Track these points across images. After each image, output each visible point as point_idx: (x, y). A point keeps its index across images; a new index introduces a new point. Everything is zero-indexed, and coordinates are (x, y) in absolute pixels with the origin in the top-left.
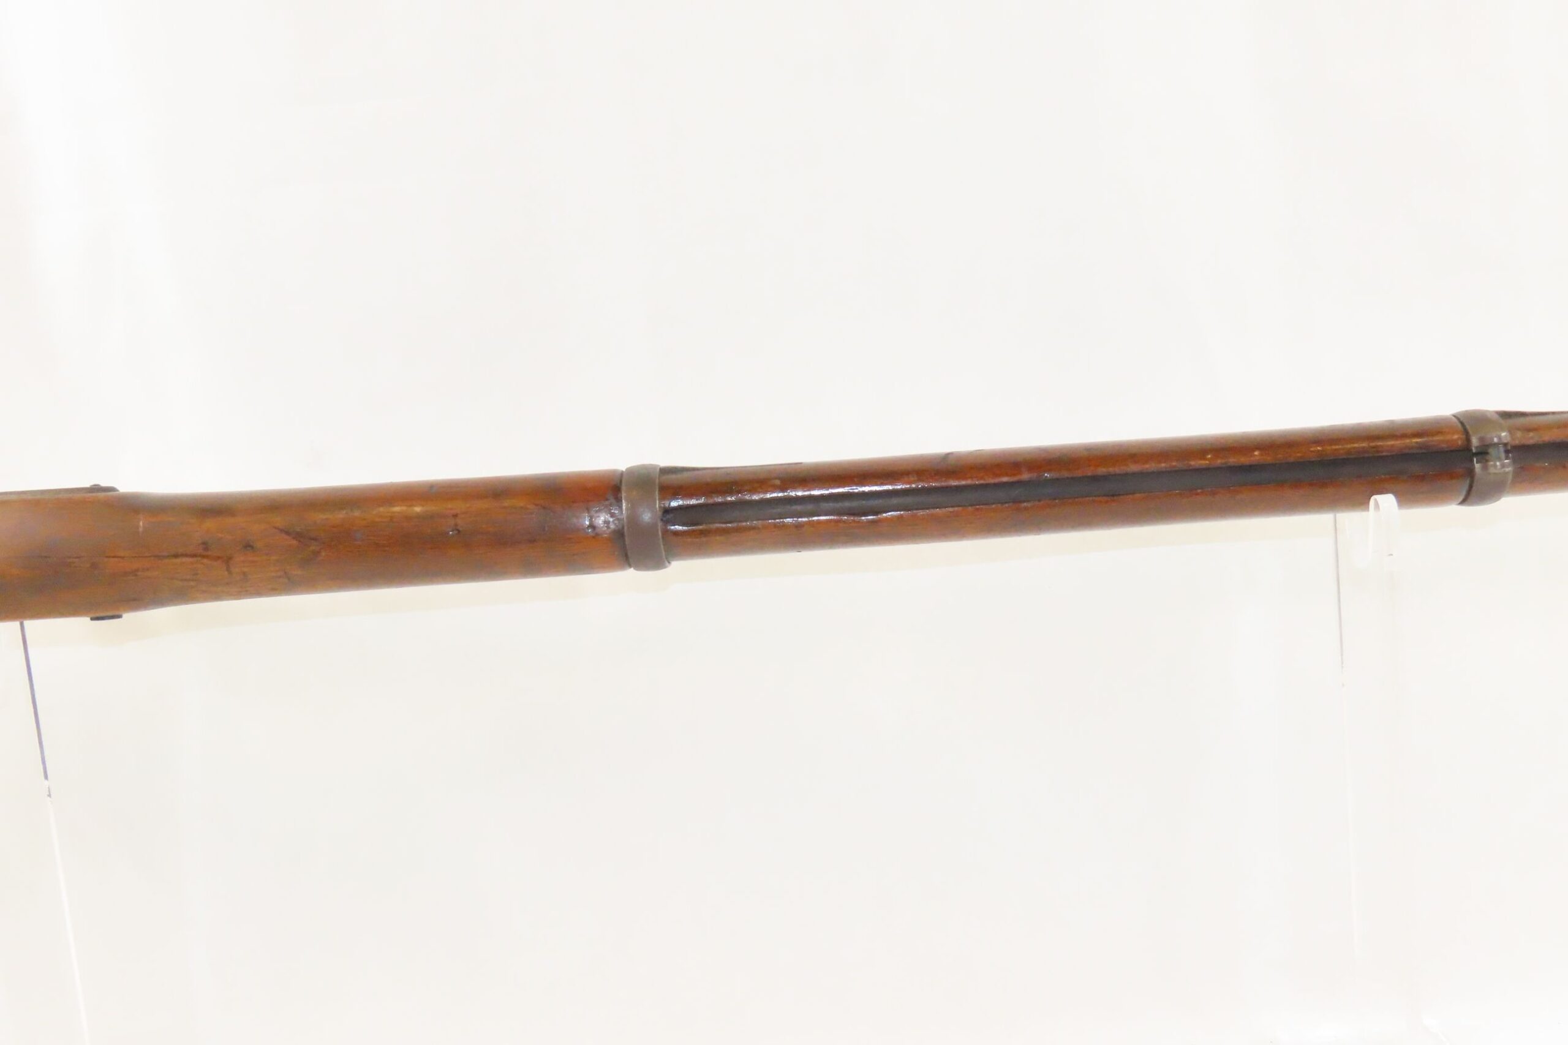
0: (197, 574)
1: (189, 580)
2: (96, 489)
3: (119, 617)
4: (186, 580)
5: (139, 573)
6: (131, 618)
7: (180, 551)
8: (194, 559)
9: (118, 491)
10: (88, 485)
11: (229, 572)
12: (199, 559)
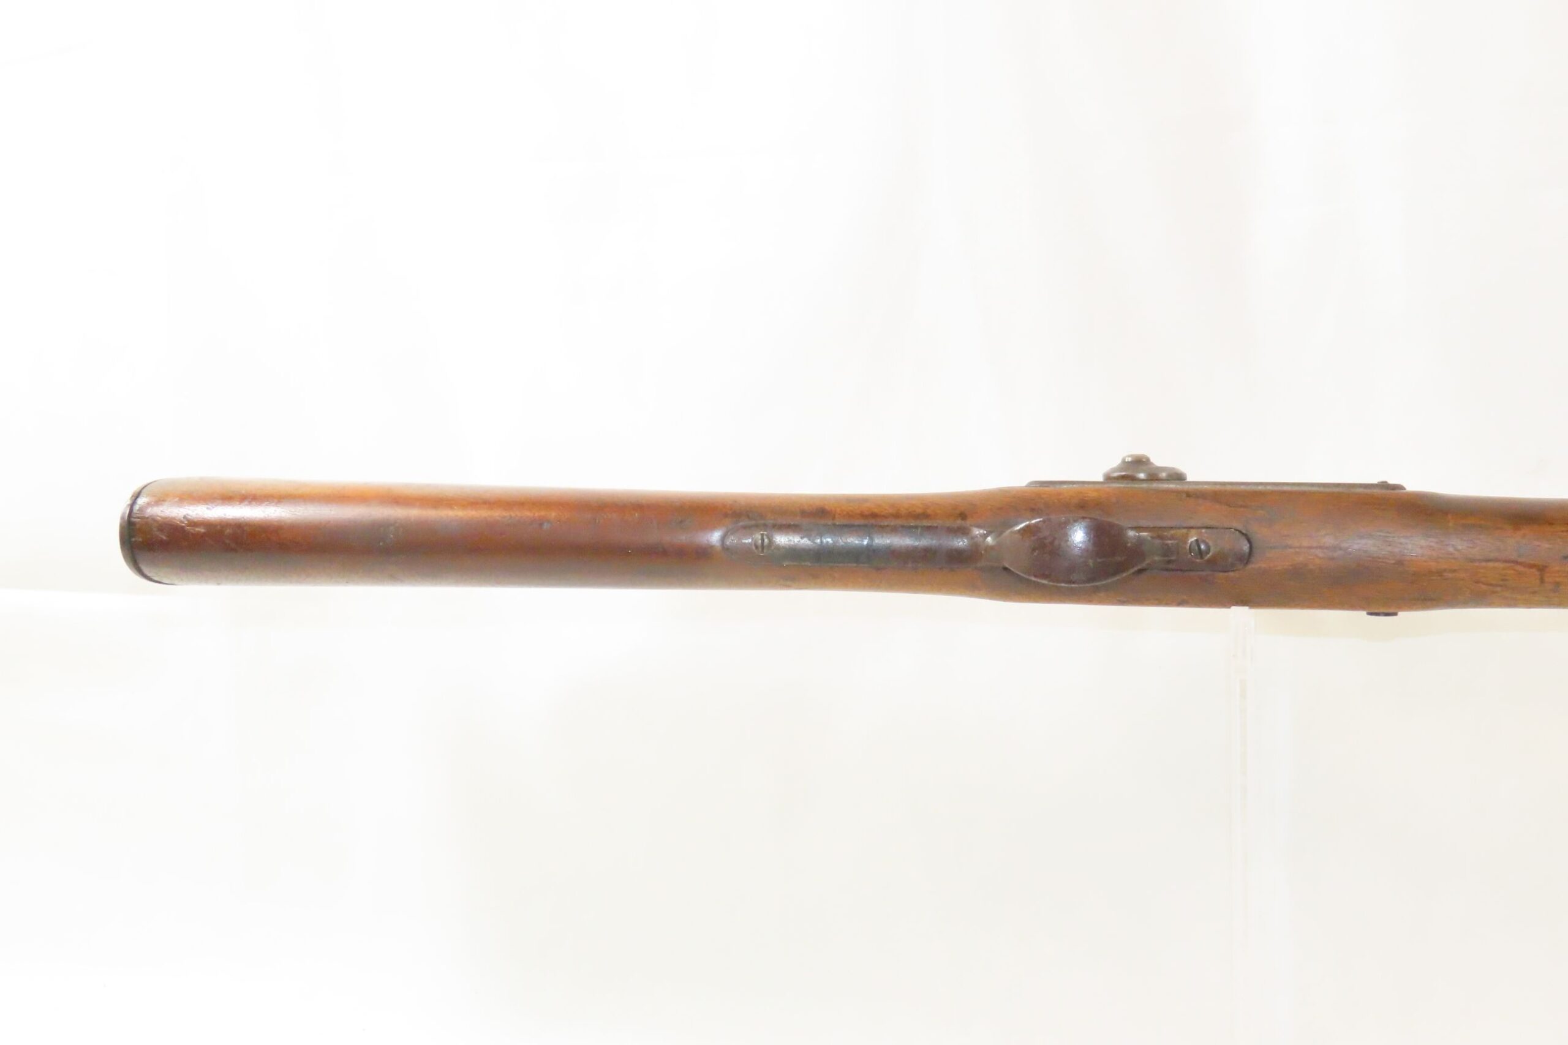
0: (1506, 580)
1: (1497, 585)
2: (1384, 485)
3: (1395, 614)
4: (1491, 585)
5: (1446, 574)
6: (1407, 618)
7: (1492, 555)
8: (1508, 565)
9: (1405, 489)
10: (1375, 481)
11: (1542, 581)
12: (1512, 564)
